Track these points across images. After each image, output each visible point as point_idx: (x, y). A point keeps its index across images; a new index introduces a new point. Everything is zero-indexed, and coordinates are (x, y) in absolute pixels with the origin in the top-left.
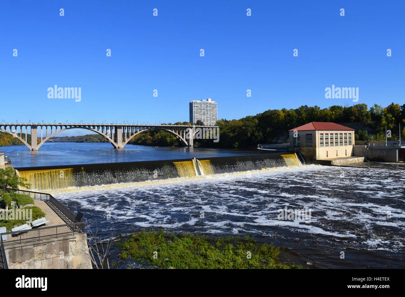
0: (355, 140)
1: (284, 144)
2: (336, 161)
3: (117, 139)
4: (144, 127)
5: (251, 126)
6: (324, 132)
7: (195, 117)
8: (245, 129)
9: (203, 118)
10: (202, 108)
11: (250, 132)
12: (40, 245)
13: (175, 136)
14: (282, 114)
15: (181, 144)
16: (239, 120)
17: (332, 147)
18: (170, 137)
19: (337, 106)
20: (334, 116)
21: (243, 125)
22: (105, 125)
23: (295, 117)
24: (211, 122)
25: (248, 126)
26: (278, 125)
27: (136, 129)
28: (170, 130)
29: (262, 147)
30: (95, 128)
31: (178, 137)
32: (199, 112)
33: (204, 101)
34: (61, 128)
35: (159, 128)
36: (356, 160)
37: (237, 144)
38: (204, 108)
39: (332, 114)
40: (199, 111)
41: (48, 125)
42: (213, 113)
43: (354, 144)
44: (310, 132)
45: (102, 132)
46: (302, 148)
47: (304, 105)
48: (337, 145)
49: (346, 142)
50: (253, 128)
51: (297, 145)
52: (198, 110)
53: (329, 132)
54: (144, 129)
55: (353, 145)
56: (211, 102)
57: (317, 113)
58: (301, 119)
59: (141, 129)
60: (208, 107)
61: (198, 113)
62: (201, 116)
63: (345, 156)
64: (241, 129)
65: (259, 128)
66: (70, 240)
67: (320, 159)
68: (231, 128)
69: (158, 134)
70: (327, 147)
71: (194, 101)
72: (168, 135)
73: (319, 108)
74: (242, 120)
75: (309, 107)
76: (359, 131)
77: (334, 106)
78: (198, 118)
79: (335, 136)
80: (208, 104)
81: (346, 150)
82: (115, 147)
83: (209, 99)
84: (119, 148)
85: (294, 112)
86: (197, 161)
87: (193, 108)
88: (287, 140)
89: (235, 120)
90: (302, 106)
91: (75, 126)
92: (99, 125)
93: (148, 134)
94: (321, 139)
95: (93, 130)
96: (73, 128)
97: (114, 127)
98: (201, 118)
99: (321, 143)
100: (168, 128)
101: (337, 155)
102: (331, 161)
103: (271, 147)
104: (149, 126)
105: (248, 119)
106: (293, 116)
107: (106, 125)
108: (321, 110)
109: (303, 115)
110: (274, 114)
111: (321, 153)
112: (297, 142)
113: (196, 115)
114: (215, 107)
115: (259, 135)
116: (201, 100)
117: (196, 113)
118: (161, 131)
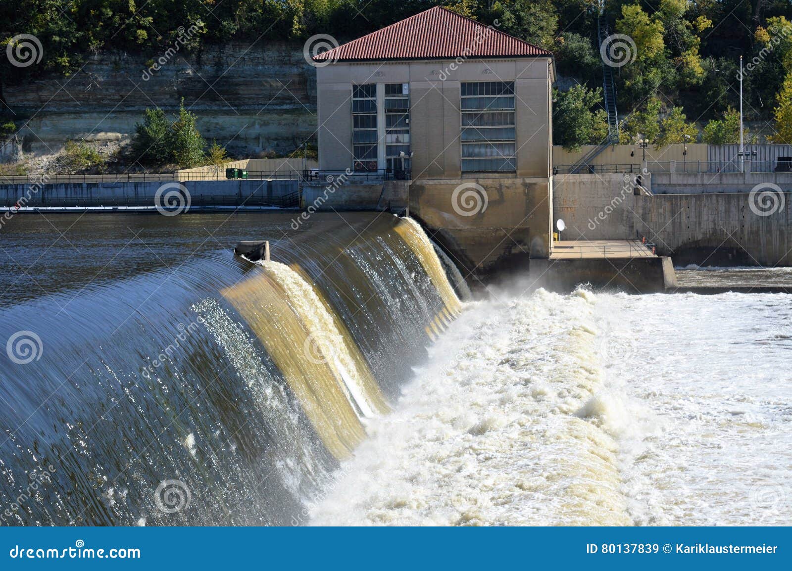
44: (500, 74)
112: (384, 138)
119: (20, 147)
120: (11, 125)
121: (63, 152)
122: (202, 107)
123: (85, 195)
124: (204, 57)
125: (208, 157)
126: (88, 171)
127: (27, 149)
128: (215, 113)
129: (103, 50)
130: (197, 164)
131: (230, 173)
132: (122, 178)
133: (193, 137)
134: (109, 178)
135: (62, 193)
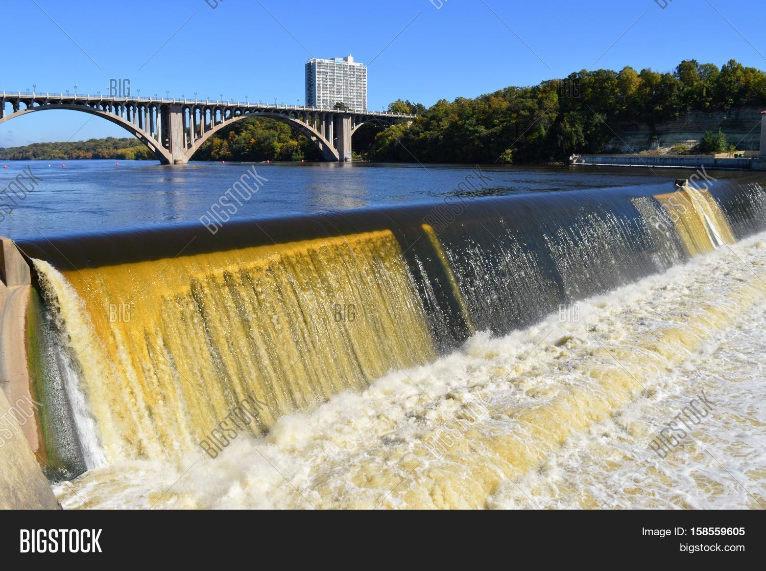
3: (170, 139)
4: (236, 109)
7: (319, 97)
9: (338, 99)
10: (336, 77)
11: (545, 124)
18: (280, 140)
28: (298, 121)
30: (110, 110)
31: (314, 139)
32: (328, 86)
34: (16, 108)
38: (338, 78)
40: (329, 83)
45: (129, 119)
47: (687, 60)
50: (550, 114)
52: (327, 82)
54: (235, 116)
56: (353, 64)
59: (229, 116)
60: (347, 75)
61: (327, 88)
62: (332, 95)
69: (243, 134)
71: (318, 60)
72: (274, 136)
73: (740, 65)
75: (701, 64)
78: (334, 101)
80: (348, 70)
82: (165, 161)
83: (349, 57)
84: (175, 162)
87: (317, 76)
90: (684, 63)
91: (56, 104)
95: (107, 113)
96: (47, 108)
97: (161, 109)
100: (293, 115)
104: (248, 109)
113: (322, 92)
114: (362, 77)
115: (576, 132)
116: (333, 59)
117: (323, 88)
118: (251, 127)
119: (658, 144)
120: (656, 137)
121: (674, 147)
122: (729, 131)
123: (679, 162)
124: (732, 112)
125: (728, 150)
126: (682, 154)
127: (661, 145)
128: (734, 133)
129: (692, 110)
130: (724, 152)
131: (736, 156)
132: (693, 156)
133: (723, 142)
134: (688, 156)
135: (670, 161)
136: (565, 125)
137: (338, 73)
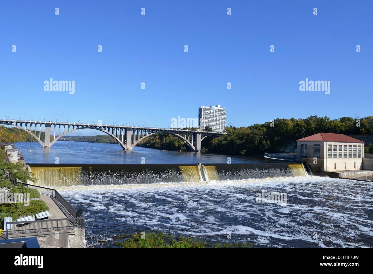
0: (365, 152)
1: (292, 154)
2: (344, 173)
3: (126, 141)
4: (153, 130)
5: (259, 134)
6: (333, 143)
7: (203, 123)
8: (253, 137)
9: (211, 124)
10: (211, 114)
11: (258, 140)
12: (41, 236)
13: (183, 140)
14: (291, 124)
15: (189, 149)
16: (248, 128)
17: (340, 159)
18: (178, 142)
19: (348, 117)
20: (344, 128)
21: (251, 133)
22: (115, 126)
23: (304, 127)
24: (220, 129)
25: (256, 134)
26: (286, 134)
27: (145, 131)
28: (178, 135)
29: (269, 156)
30: (105, 129)
31: (186, 142)
32: (208, 118)
33: (214, 107)
34: (74, 128)
35: (167, 132)
36: (365, 173)
37: (244, 152)
38: (213, 114)
39: (342, 125)
41: (61, 124)
42: (221, 120)
43: (364, 156)
44: (318, 143)
45: (112, 134)
46: (309, 159)
47: (313, 116)
48: (346, 157)
49: (355, 155)
50: (261, 137)
51: (304, 156)
52: (207, 116)
53: (338, 144)
54: (153, 132)
55: (363, 158)
56: (220, 108)
57: (327, 124)
58: (310, 129)
59: (150, 132)
60: (217, 113)
62: (209, 122)
63: (353, 169)
64: (248, 137)
65: (267, 136)
66: (69, 233)
67: (327, 171)
68: (240, 135)
69: (166, 138)
70: (335, 159)
71: (203, 107)
72: (176, 139)
73: (329, 119)
74: (250, 128)
75: (318, 117)
76: (369, 144)
77: (345, 118)
78: (207, 124)
79: (344, 148)
80: (217, 111)
81: (355, 163)
82: (124, 149)
83: (218, 106)
84: (127, 149)
85: (303, 122)
86: (202, 166)
87: (203, 114)
88: (295, 150)
89: (243, 127)
90: (312, 116)
91: (87, 127)
92: (109, 126)
93: (157, 137)
94: (329, 150)
95: (104, 131)
96: (85, 128)
97: (124, 129)
98: (210, 124)
99: (329, 155)
100: (177, 133)
101: (345, 168)
102: (338, 173)
103: (278, 156)
104: (158, 130)
105: (256, 127)
106: (302, 126)
107: (117, 126)
108: (331, 121)
109: (312, 125)
110: (282, 123)
111: (329, 165)
112: (304, 152)
113: (205, 120)
114: (224, 114)
115: (267, 144)
116: (211, 107)
117: (205, 119)
118: (170, 135)
136: (263, 141)
137: (212, 112)
